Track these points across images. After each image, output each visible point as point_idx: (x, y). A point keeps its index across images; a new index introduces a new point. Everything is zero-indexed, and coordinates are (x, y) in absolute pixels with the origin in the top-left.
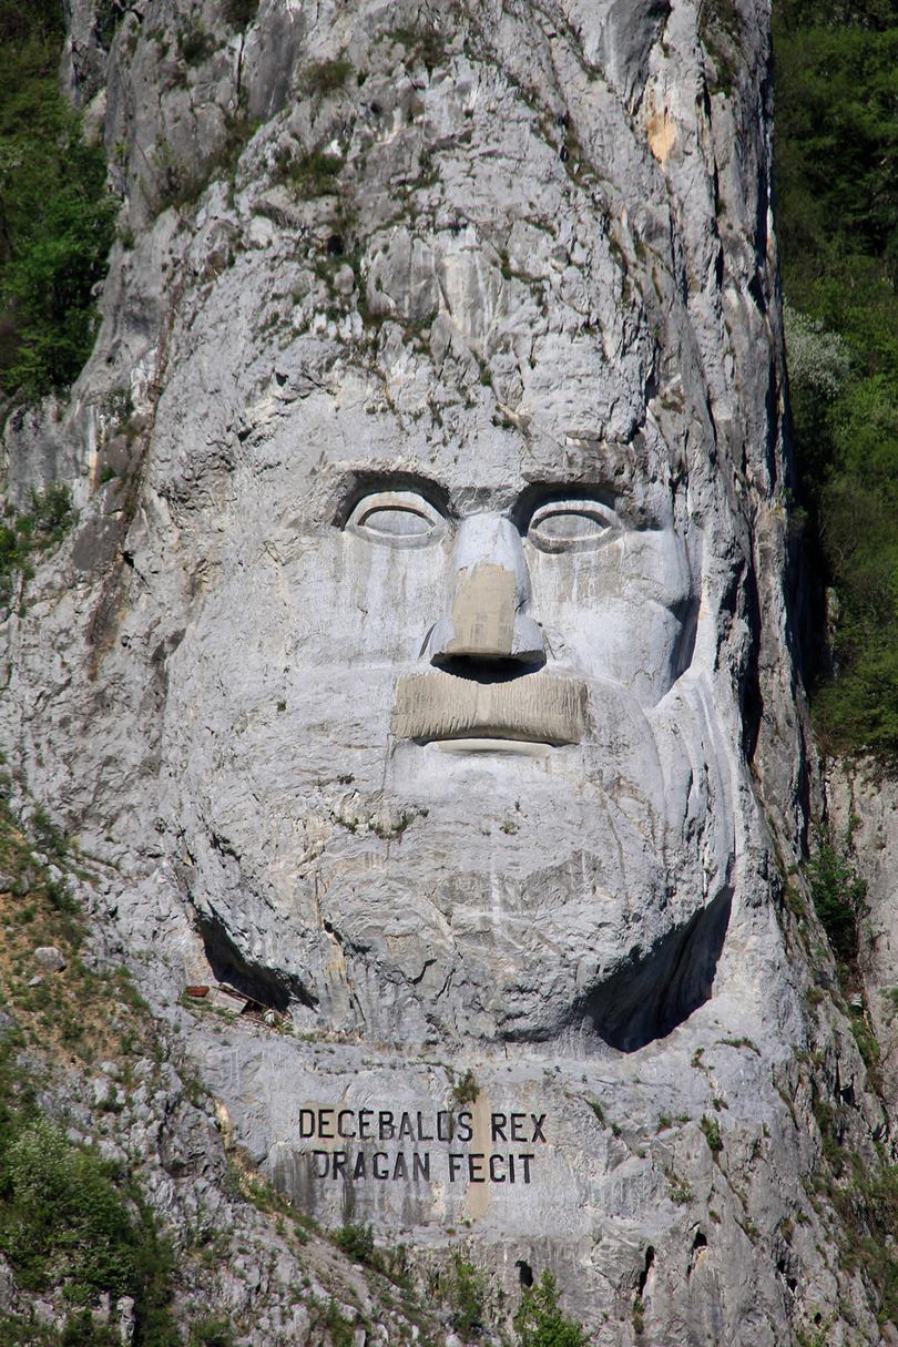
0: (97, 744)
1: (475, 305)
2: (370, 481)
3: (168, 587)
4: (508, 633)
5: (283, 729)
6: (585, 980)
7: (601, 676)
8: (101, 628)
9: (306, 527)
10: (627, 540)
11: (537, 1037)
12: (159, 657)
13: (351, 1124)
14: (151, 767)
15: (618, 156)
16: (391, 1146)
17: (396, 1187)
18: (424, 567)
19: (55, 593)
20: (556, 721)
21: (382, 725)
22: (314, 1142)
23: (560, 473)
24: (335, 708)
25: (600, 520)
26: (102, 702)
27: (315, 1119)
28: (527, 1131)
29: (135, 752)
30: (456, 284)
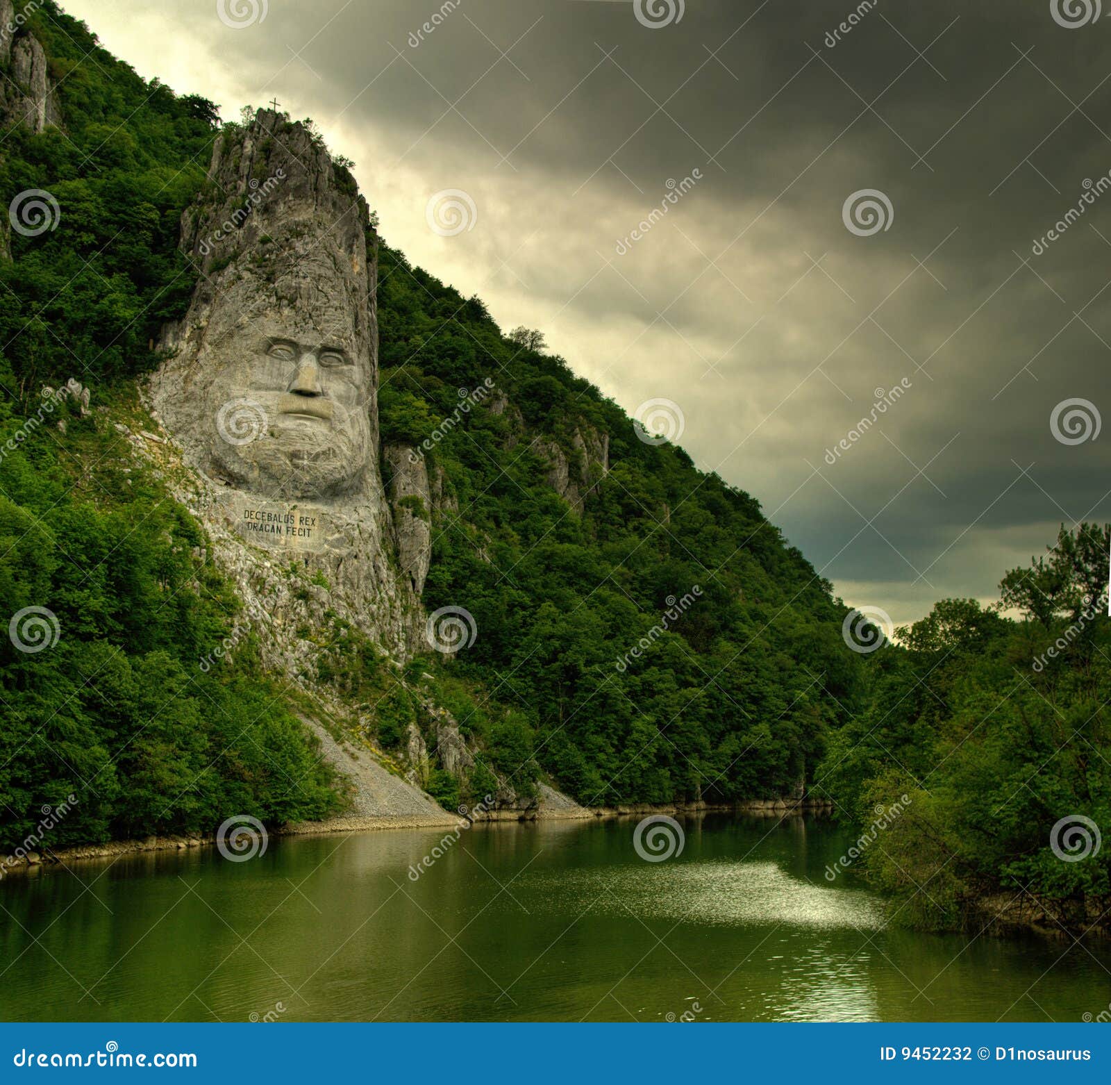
4: (314, 386)
6: (328, 483)
9: (256, 352)
10: (345, 367)
11: (313, 499)
12: (205, 387)
13: (259, 516)
14: (201, 417)
15: (346, 268)
16: (270, 523)
17: (271, 535)
18: (289, 367)
19: (174, 370)
20: (324, 412)
21: (275, 408)
22: (249, 520)
23: (330, 345)
25: (339, 361)
26: (187, 399)
27: (249, 513)
28: (310, 522)
29: (196, 413)
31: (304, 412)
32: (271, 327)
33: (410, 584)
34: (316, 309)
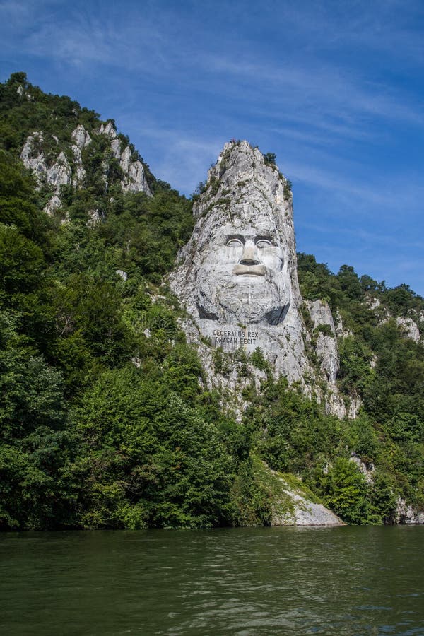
0: (187, 288)
1: (248, 212)
2: (230, 237)
3: (198, 264)
4: (253, 257)
5: (214, 274)
6: (265, 311)
7: (268, 266)
8: (188, 273)
9: (220, 245)
10: (273, 247)
11: (257, 322)
12: (196, 273)
13: (223, 333)
14: (194, 289)
15: (272, 199)
16: (230, 337)
17: (231, 345)
18: (239, 250)
19: (182, 270)
20: (261, 271)
21: (231, 272)
22: (216, 336)
23: (262, 234)
24: (223, 270)
25: (269, 244)
26: (187, 282)
27: (217, 332)
28: (255, 335)
29: (192, 288)
30: (245, 210)
31: (248, 273)
32: (228, 229)
33: (325, 377)
34: (252, 217)
